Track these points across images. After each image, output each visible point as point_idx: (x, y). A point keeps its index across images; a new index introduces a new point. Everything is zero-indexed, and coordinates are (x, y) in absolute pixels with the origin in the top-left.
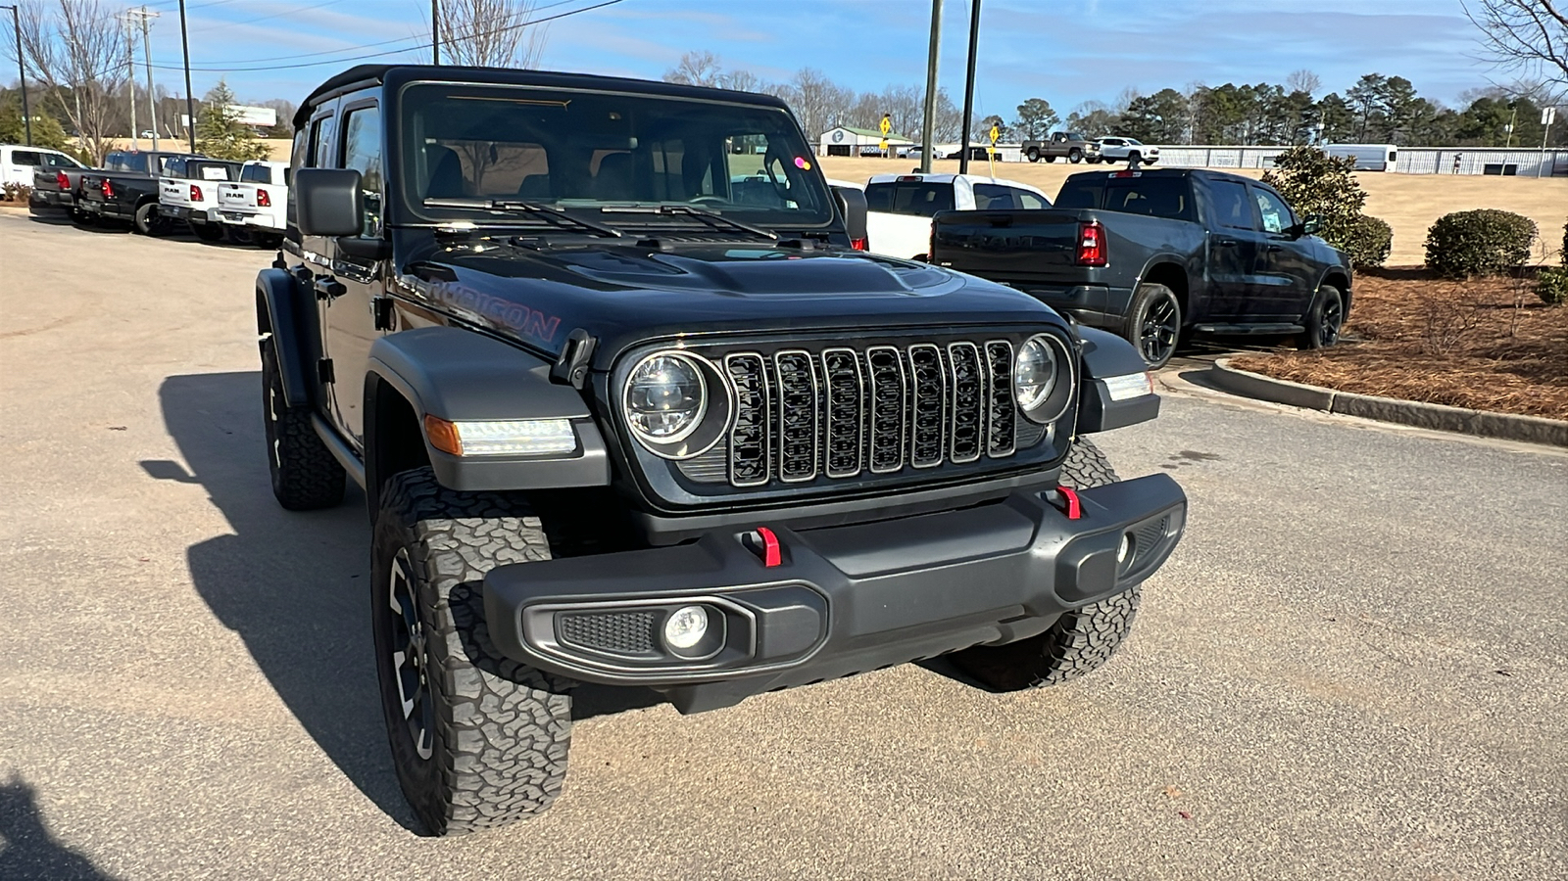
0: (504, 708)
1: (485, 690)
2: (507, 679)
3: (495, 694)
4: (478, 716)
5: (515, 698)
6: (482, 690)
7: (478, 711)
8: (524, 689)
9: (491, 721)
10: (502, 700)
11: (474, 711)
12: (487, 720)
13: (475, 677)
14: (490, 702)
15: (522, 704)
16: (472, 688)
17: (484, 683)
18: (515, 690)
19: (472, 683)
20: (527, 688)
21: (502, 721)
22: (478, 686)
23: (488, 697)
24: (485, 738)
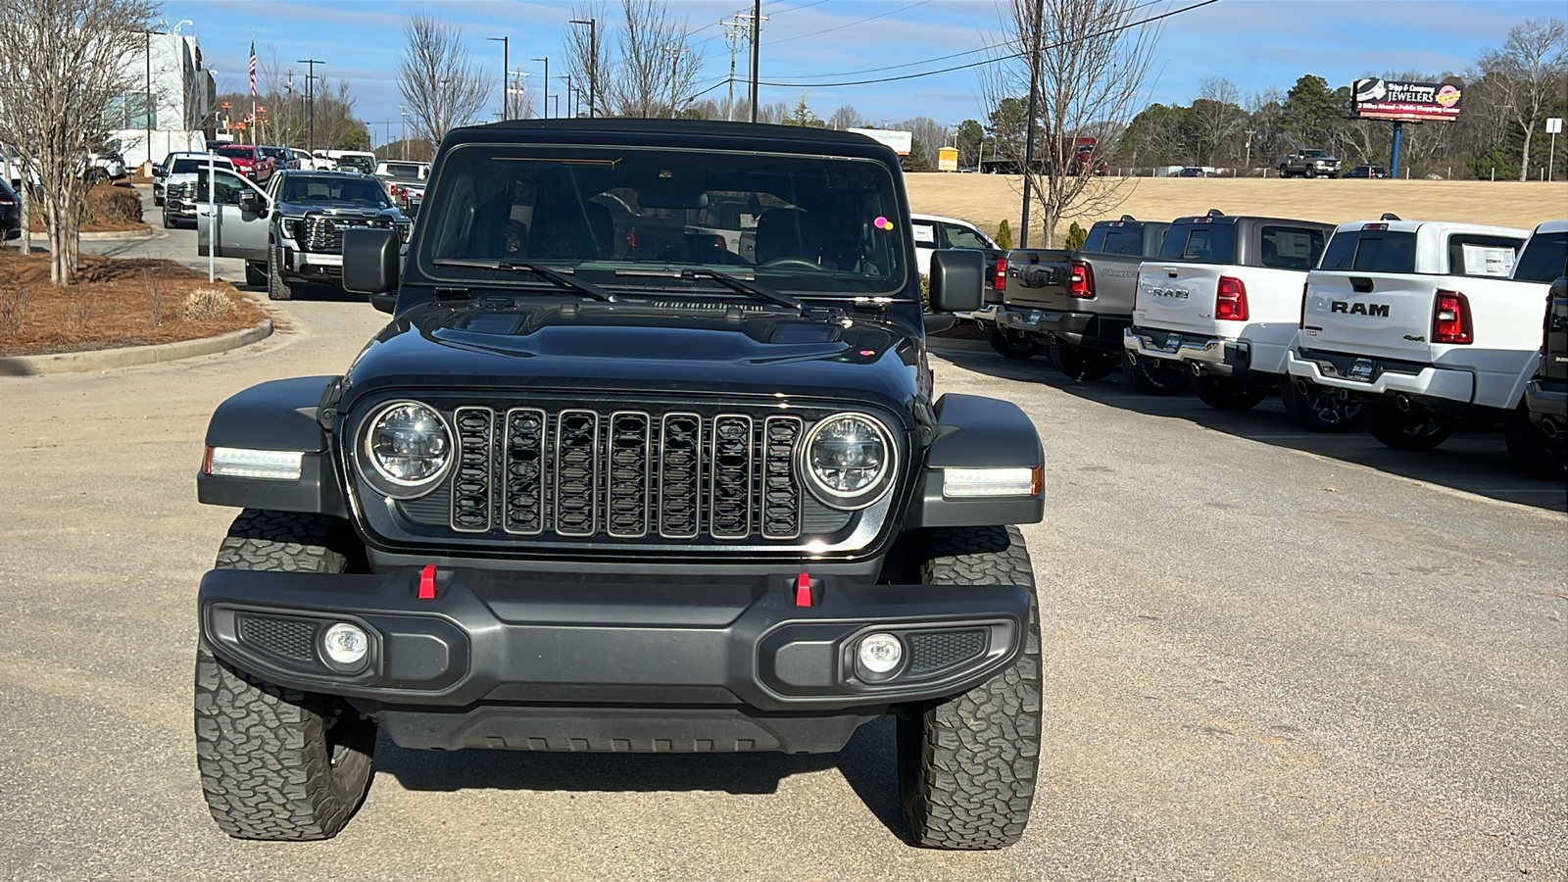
0: (237, 704)
1: (221, 685)
2: (242, 679)
3: (230, 691)
4: (214, 707)
5: (247, 698)
6: (219, 684)
7: (214, 703)
8: (256, 691)
9: (225, 714)
10: (235, 697)
11: (211, 702)
12: (221, 713)
13: (216, 671)
14: (224, 697)
15: (253, 704)
16: (212, 681)
17: (221, 679)
18: (248, 690)
19: (213, 677)
20: (259, 692)
21: (235, 716)
22: (217, 680)
23: (223, 691)
24: (219, 729)
